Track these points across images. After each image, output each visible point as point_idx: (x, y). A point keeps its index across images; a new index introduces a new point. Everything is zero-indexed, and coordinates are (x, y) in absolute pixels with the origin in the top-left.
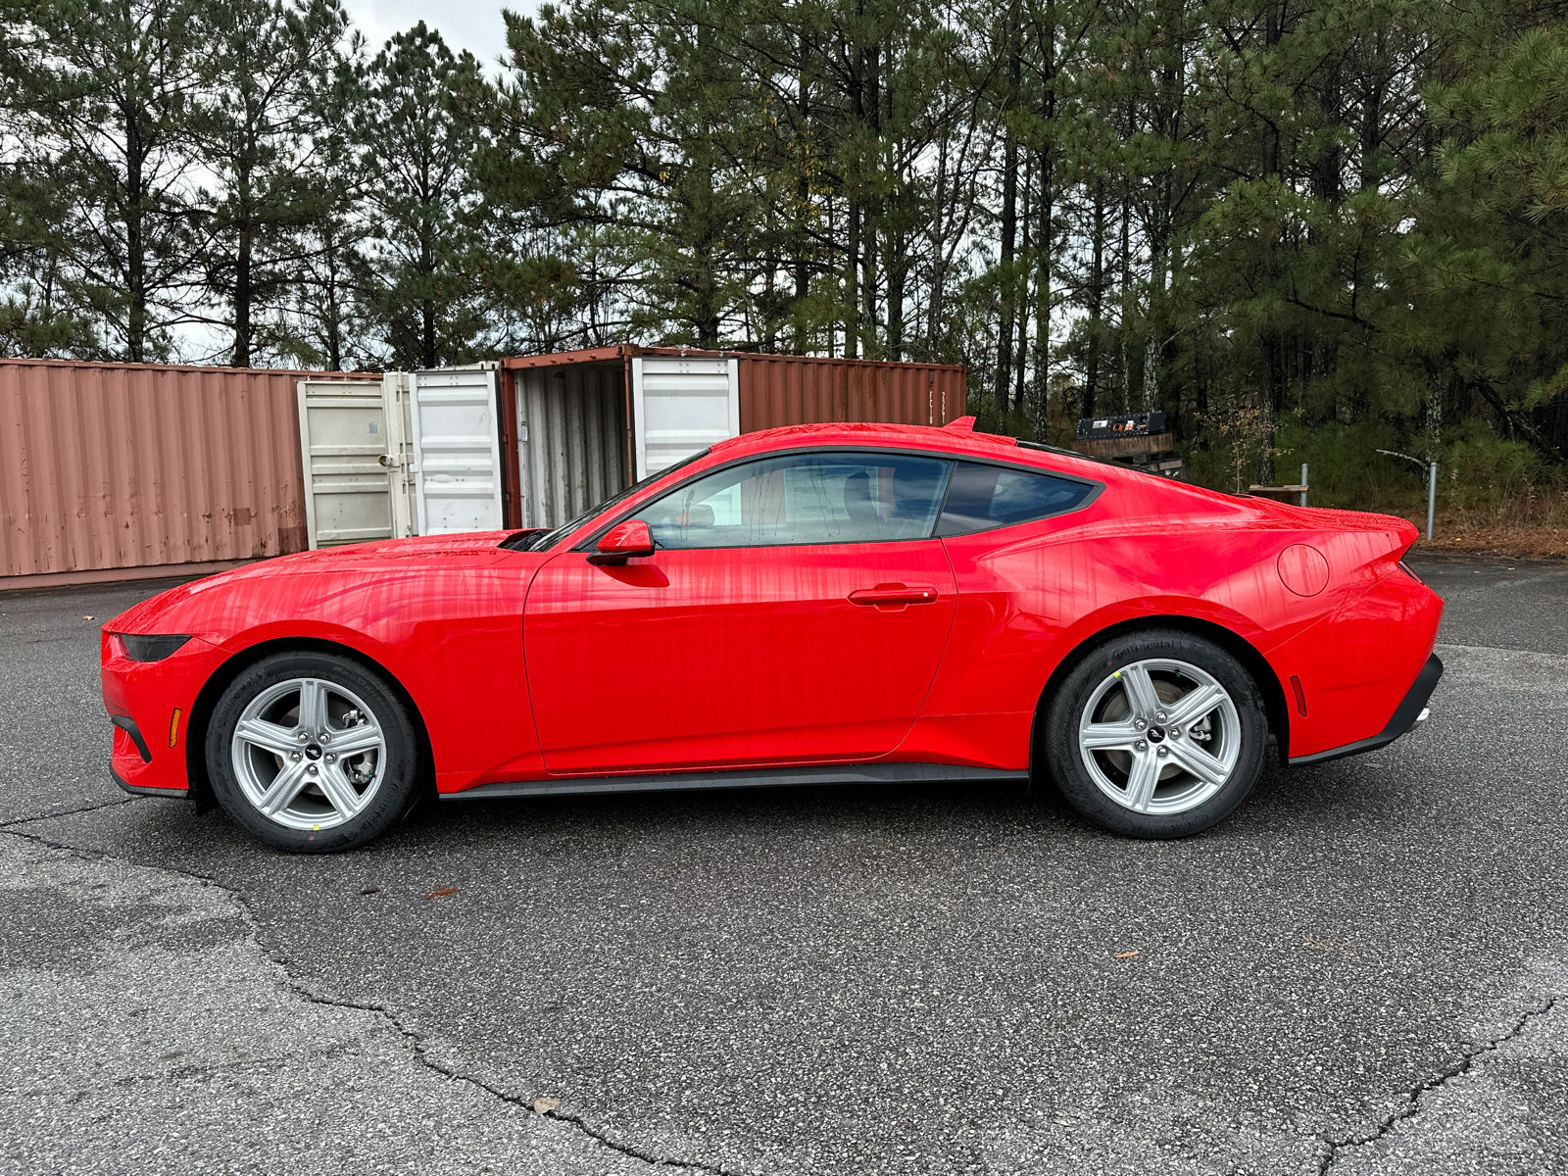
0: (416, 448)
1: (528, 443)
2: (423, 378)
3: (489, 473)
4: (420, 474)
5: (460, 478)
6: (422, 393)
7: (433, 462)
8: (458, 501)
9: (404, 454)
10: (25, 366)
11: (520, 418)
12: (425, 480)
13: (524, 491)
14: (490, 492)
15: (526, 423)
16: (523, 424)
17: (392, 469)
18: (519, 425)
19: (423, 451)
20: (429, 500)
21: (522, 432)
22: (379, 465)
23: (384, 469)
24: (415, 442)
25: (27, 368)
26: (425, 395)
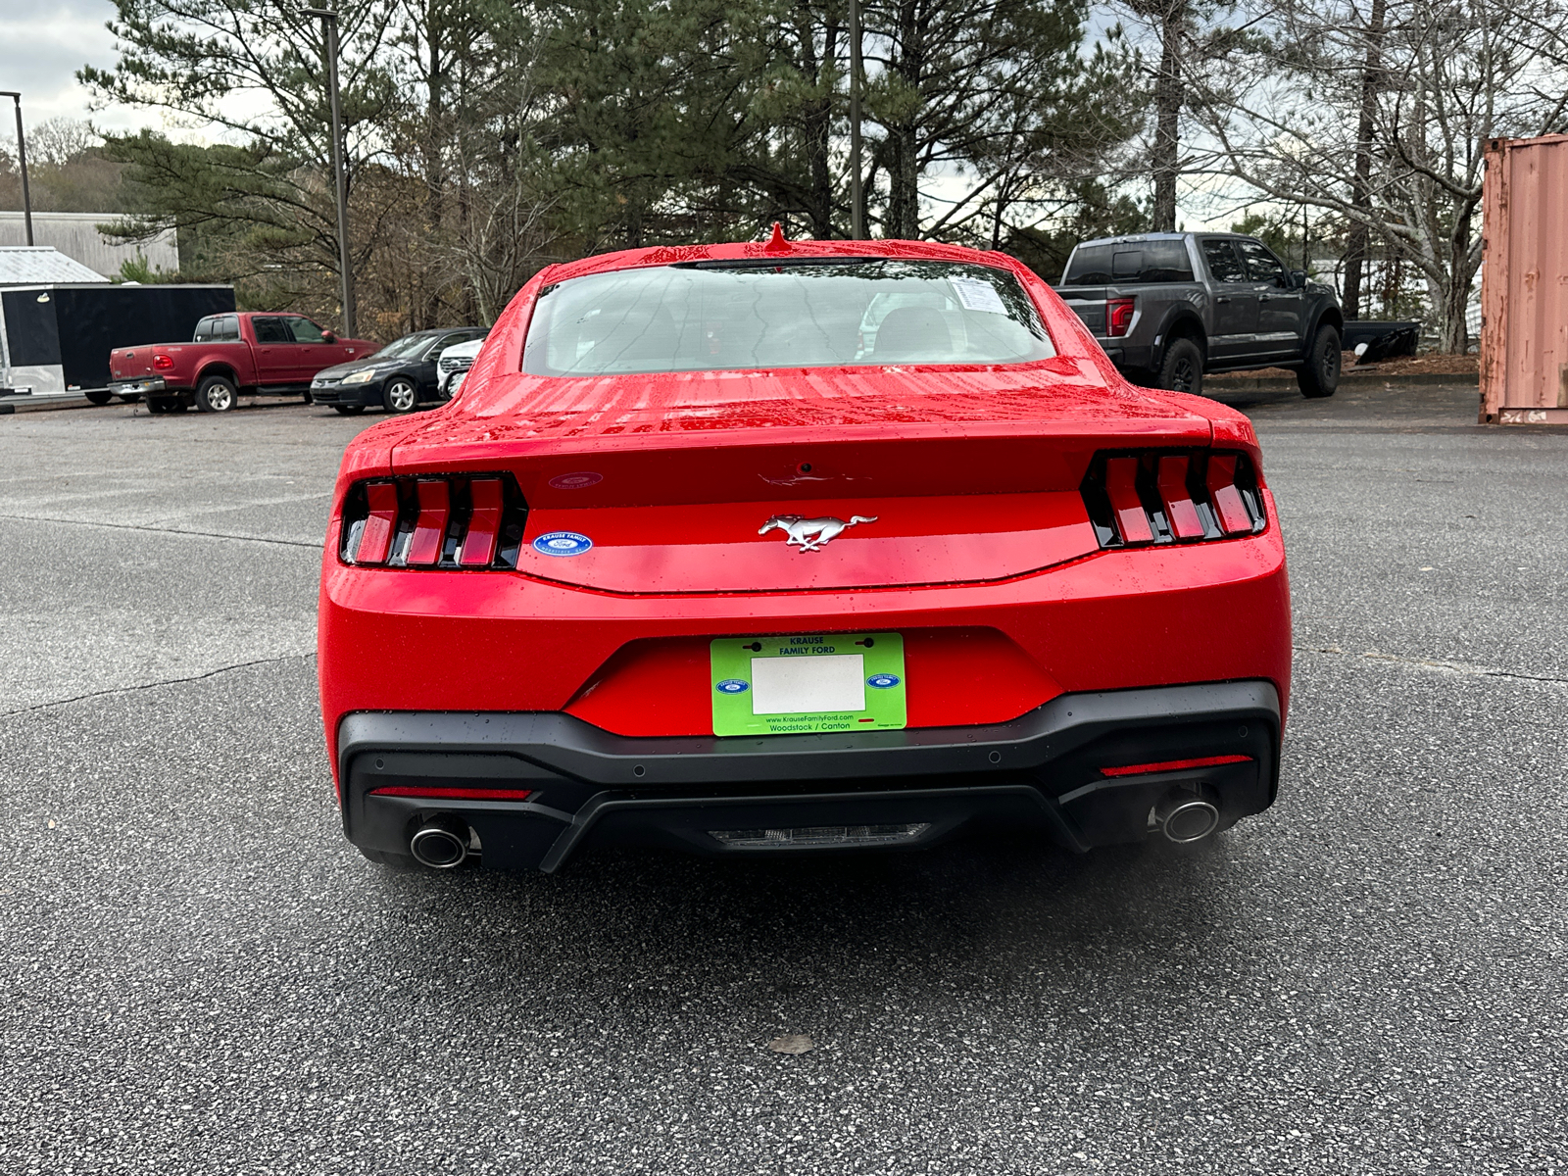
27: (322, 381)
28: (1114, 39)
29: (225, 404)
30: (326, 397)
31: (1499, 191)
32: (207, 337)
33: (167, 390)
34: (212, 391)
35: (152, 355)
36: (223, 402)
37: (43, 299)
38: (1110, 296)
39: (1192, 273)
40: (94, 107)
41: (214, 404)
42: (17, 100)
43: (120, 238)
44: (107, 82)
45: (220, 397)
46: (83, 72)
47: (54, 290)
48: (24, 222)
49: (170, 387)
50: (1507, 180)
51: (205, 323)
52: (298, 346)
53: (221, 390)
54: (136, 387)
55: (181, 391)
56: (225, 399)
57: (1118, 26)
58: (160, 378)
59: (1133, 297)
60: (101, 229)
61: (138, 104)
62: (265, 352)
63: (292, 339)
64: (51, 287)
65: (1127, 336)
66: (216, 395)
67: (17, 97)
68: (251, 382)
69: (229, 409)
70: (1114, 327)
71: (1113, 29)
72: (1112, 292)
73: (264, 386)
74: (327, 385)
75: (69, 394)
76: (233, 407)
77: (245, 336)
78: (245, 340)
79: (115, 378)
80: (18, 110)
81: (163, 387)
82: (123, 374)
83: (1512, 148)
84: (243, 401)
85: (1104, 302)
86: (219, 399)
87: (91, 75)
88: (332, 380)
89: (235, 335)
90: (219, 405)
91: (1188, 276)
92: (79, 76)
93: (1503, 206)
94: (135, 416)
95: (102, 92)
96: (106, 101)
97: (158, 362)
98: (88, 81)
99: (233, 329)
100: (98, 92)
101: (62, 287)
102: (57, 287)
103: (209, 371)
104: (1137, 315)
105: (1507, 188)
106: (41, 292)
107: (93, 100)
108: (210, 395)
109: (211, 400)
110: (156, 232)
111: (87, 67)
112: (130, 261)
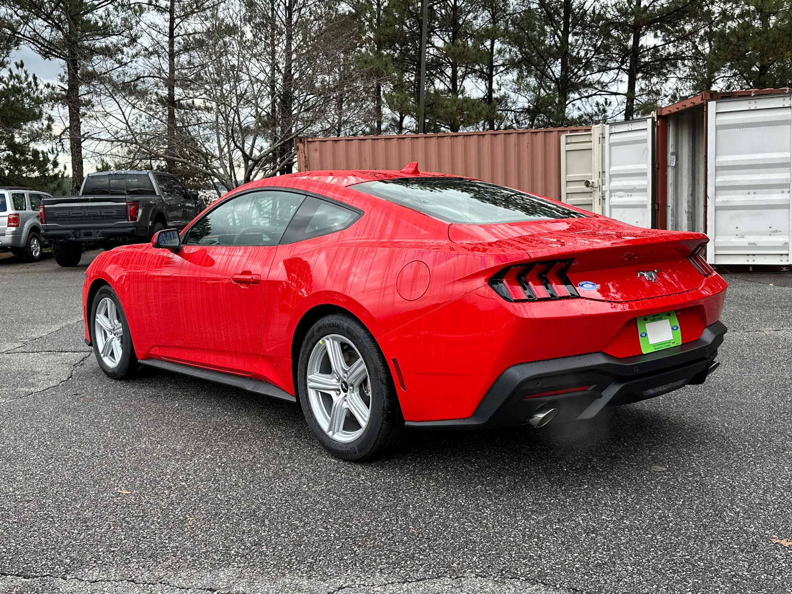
0: (607, 175)
1: (676, 168)
2: (613, 127)
3: (645, 190)
4: (608, 191)
5: (630, 194)
6: (613, 137)
7: (616, 183)
8: (628, 210)
9: (600, 179)
10: (414, 138)
11: (671, 149)
12: (611, 196)
13: (670, 202)
14: (645, 204)
15: (676, 154)
16: (672, 154)
17: (594, 189)
18: (669, 155)
19: (611, 176)
20: (613, 209)
21: (671, 161)
22: (584, 187)
23: (589, 189)
24: (607, 170)
25: (415, 139)
26: (615, 138)
28: (20, 68)
31: (304, 160)
38: (128, 201)
39: (155, 191)
50: (306, 155)
57: (22, 62)
59: (138, 201)
65: (138, 221)
70: (131, 217)
71: (19, 63)
72: (128, 199)
83: (308, 142)
85: (125, 204)
91: (154, 193)
93: (306, 166)
104: (140, 212)
105: (307, 159)
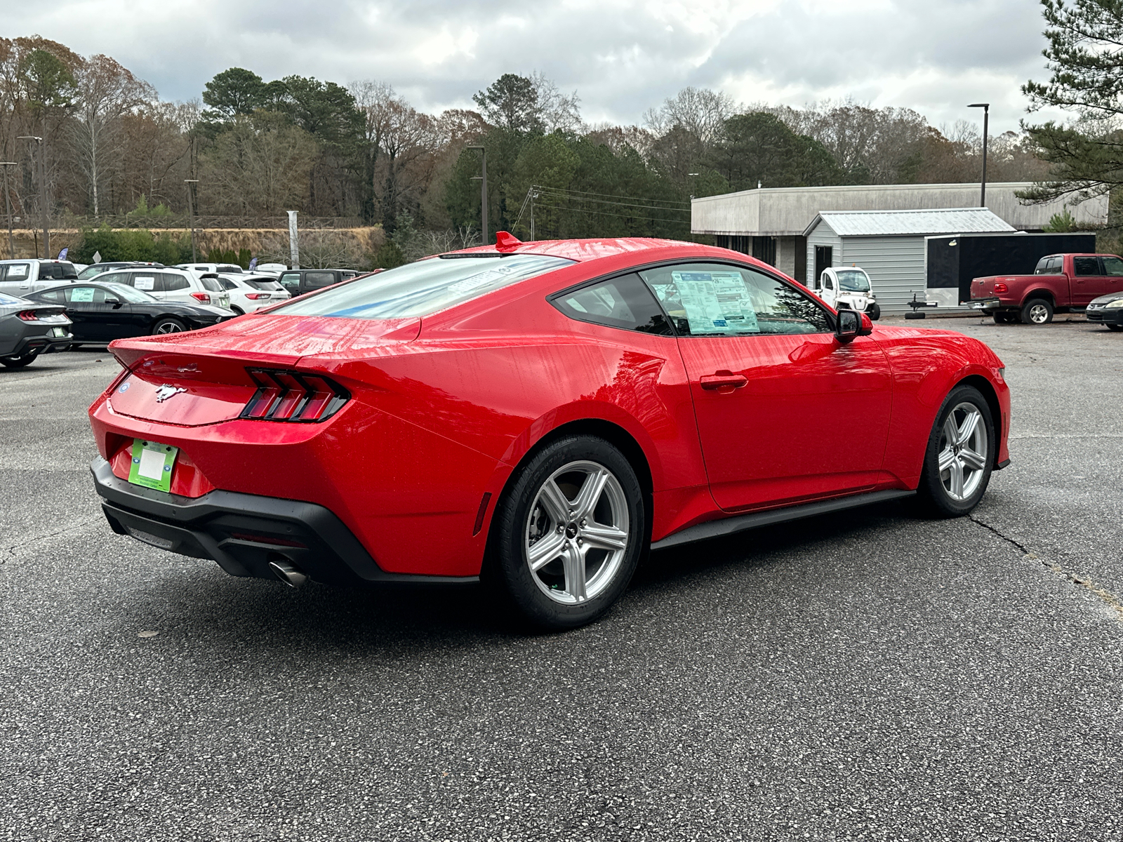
27: (1094, 306)
29: (1043, 319)
30: (1096, 317)
32: (1042, 271)
33: (1000, 308)
34: (1035, 310)
35: (993, 282)
36: (1041, 318)
37: (952, 244)
40: (1031, 109)
41: (1034, 319)
42: (986, 109)
43: (1031, 200)
44: (1042, 91)
45: (1040, 314)
46: (1027, 86)
47: (961, 238)
48: (980, 190)
49: (1002, 306)
51: (1043, 261)
52: (1107, 278)
53: (1041, 309)
54: (983, 305)
55: (1011, 308)
56: (1044, 315)
58: (997, 299)
60: (1019, 195)
61: (1064, 105)
62: (1079, 282)
63: (1104, 272)
64: (958, 235)
66: (1037, 312)
67: (986, 107)
68: (1065, 304)
69: (1045, 322)
73: (1076, 307)
74: (1096, 308)
75: (961, 307)
76: (1048, 322)
77: (1066, 271)
78: (1066, 274)
79: (972, 298)
80: (986, 115)
81: (998, 306)
82: (977, 296)
84: (1056, 318)
86: (1039, 315)
87: (1031, 87)
88: (1100, 305)
89: (1059, 269)
90: (1038, 319)
92: (1024, 89)
94: (982, 325)
95: (1038, 99)
96: (1040, 104)
97: (999, 288)
98: (1029, 92)
99: (1058, 266)
100: (1036, 99)
101: (966, 235)
102: (962, 236)
103: (1035, 295)
106: (951, 239)
107: (1031, 104)
108: (1032, 312)
109: (1033, 316)
110: (1057, 196)
111: (1030, 82)
112: (1057, 215)
